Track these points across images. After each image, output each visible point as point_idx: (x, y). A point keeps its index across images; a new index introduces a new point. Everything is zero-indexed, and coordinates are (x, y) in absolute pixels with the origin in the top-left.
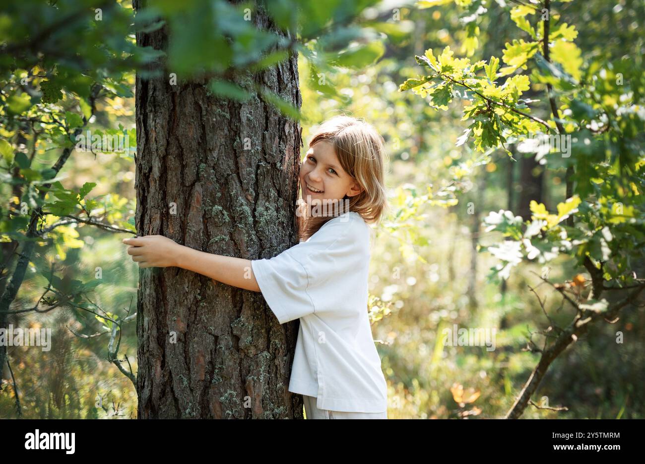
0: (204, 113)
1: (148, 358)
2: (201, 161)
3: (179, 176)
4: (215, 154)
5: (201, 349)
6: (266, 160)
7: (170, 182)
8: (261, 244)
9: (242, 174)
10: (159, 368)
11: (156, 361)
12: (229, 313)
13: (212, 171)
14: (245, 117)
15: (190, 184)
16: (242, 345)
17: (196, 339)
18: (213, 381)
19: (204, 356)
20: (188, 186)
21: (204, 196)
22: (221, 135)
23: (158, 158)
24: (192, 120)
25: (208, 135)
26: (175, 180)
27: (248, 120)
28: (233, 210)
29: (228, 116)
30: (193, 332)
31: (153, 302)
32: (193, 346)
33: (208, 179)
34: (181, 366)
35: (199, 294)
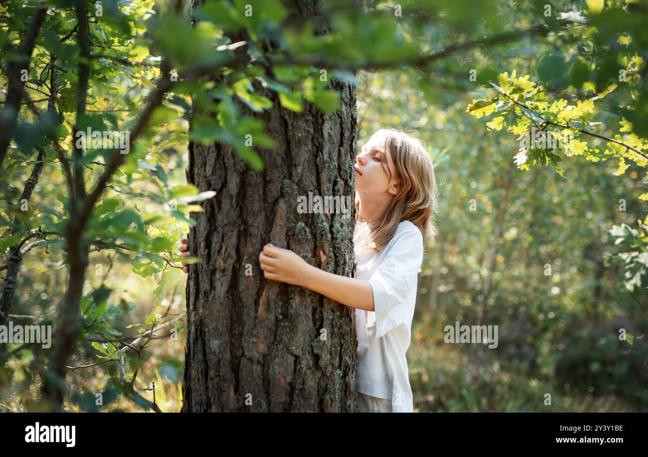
0: (290, 128)
1: (218, 384)
2: (285, 177)
3: (261, 192)
4: (299, 170)
5: (282, 370)
6: (340, 176)
7: (251, 199)
8: (336, 260)
9: (324, 190)
10: (232, 394)
11: (229, 386)
12: (309, 332)
13: (296, 187)
14: (327, 133)
15: (273, 200)
16: (322, 363)
17: (277, 360)
18: (294, 403)
19: (285, 378)
20: (271, 203)
21: (287, 212)
22: (305, 151)
23: (235, 174)
24: (277, 135)
25: (293, 150)
26: (257, 197)
27: (330, 135)
28: (315, 227)
29: (312, 131)
30: (273, 354)
31: (227, 324)
32: (273, 368)
33: (292, 196)
34: (259, 389)
35: (280, 314)
